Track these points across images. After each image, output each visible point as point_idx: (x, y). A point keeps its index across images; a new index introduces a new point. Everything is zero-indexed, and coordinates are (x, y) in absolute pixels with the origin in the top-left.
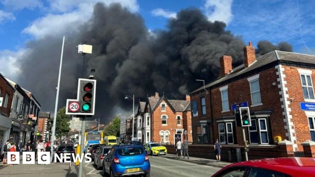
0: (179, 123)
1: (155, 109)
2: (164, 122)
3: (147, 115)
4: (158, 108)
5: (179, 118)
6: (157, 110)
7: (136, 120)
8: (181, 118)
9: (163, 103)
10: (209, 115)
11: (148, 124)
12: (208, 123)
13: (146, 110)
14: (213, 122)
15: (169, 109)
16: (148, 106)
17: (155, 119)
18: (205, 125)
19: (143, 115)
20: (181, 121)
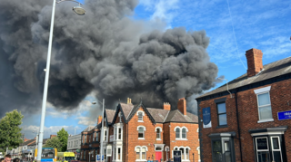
0: (158, 136)
1: (130, 119)
2: (141, 135)
3: (119, 126)
4: (134, 117)
5: (158, 130)
6: (132, 120)
7: (99, 132)
8: (161, 130)
9: (140, 111)
10: (234, 127)
11: (120, 138)
12: (232, 137)
13: (116, 120)
14: (240, 136)
15: (147, 119)
16: (119, 115)
17: (130, 132)
18: (228, 139)
19: (110, 126)
20: (161, 135)
